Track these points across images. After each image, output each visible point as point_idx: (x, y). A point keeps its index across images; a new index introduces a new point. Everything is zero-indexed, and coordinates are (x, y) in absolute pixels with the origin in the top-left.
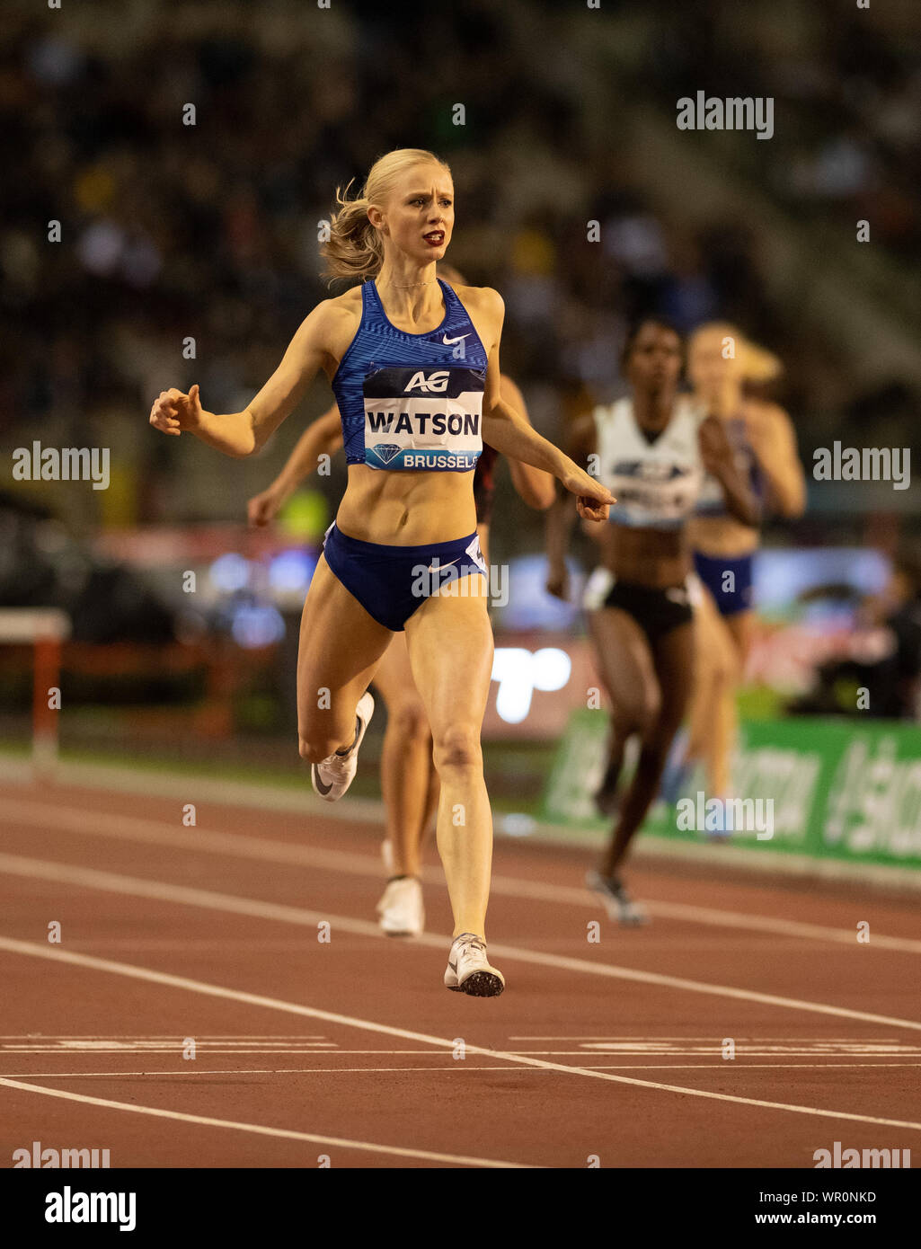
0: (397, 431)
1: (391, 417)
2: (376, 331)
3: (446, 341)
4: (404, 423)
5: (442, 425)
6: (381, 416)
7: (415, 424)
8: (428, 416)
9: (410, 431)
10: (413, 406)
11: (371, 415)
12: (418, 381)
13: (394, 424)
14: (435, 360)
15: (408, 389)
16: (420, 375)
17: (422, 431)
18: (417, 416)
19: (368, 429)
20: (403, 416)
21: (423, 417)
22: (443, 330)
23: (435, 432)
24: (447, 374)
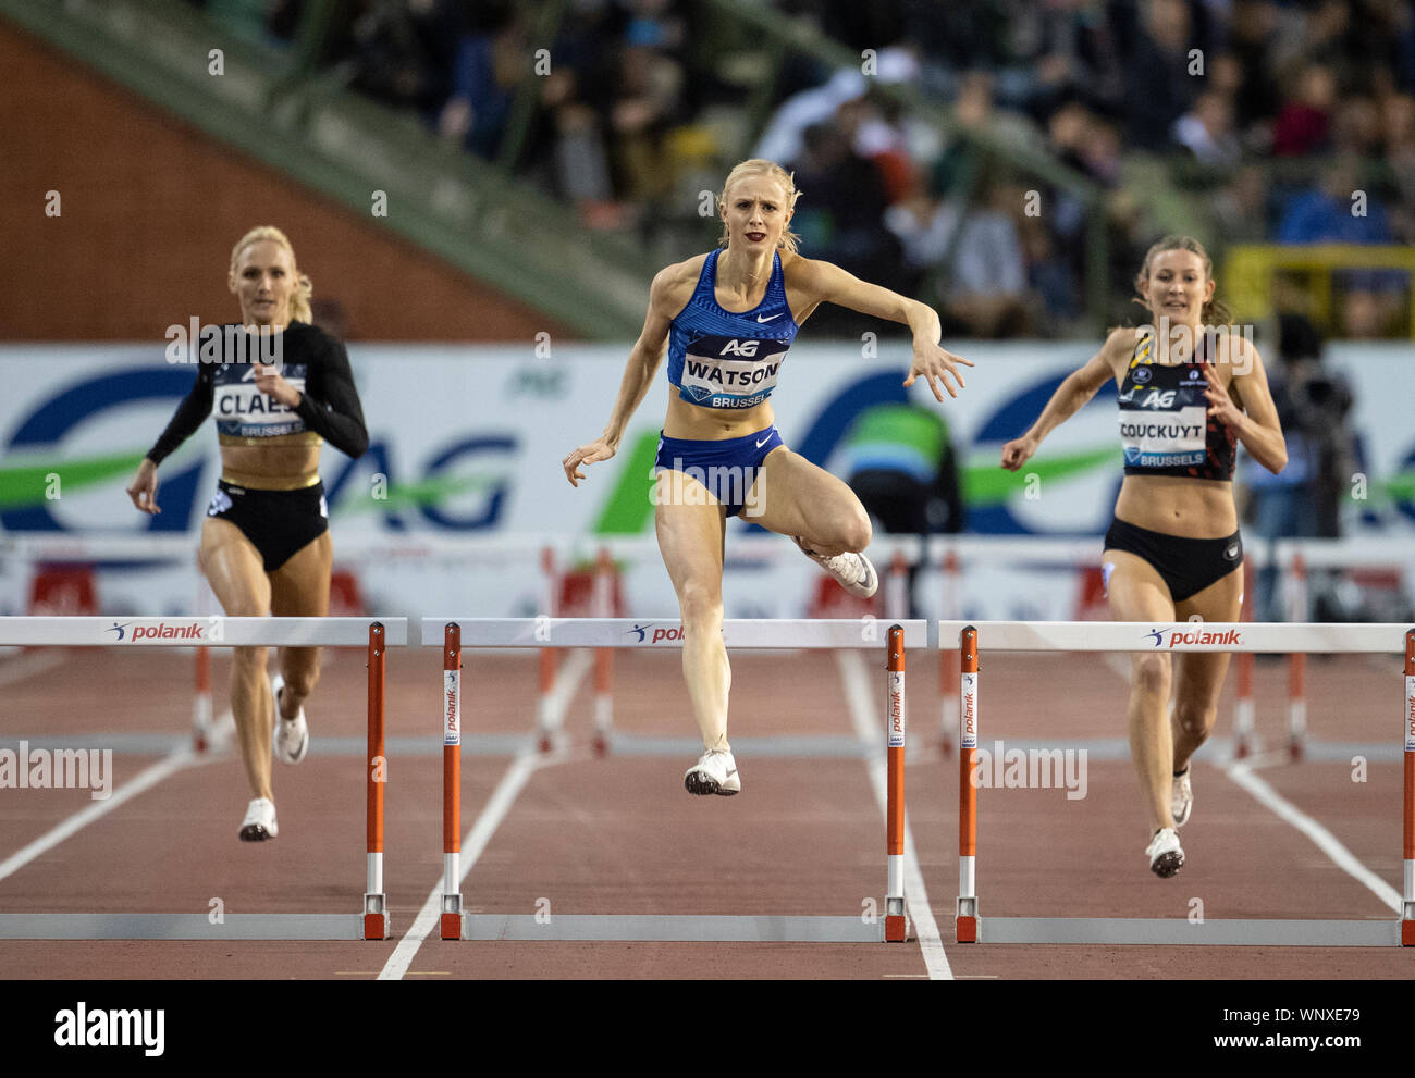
0: (710, 379)
1: (706, 368)
2: (703, 306)
3: (760, 320)
4: (717, 374)
5: (748, 380)
6: (698, 365)
7: (726, 378)
8: (737, 373)
9: (721, 382)
10: (726, 366)
11: (690, 363)
12: (732, 347)
13: (708, 373)
14: (748, 335)
15: (723, 353)
16: (735, 342)
17: (731, 382)
18: (728, 373)
19: (686, 370)
20: (716, 369)
21: (732, 374)
22: (759, 311)
23: (741, 383)
24: (757, 343)
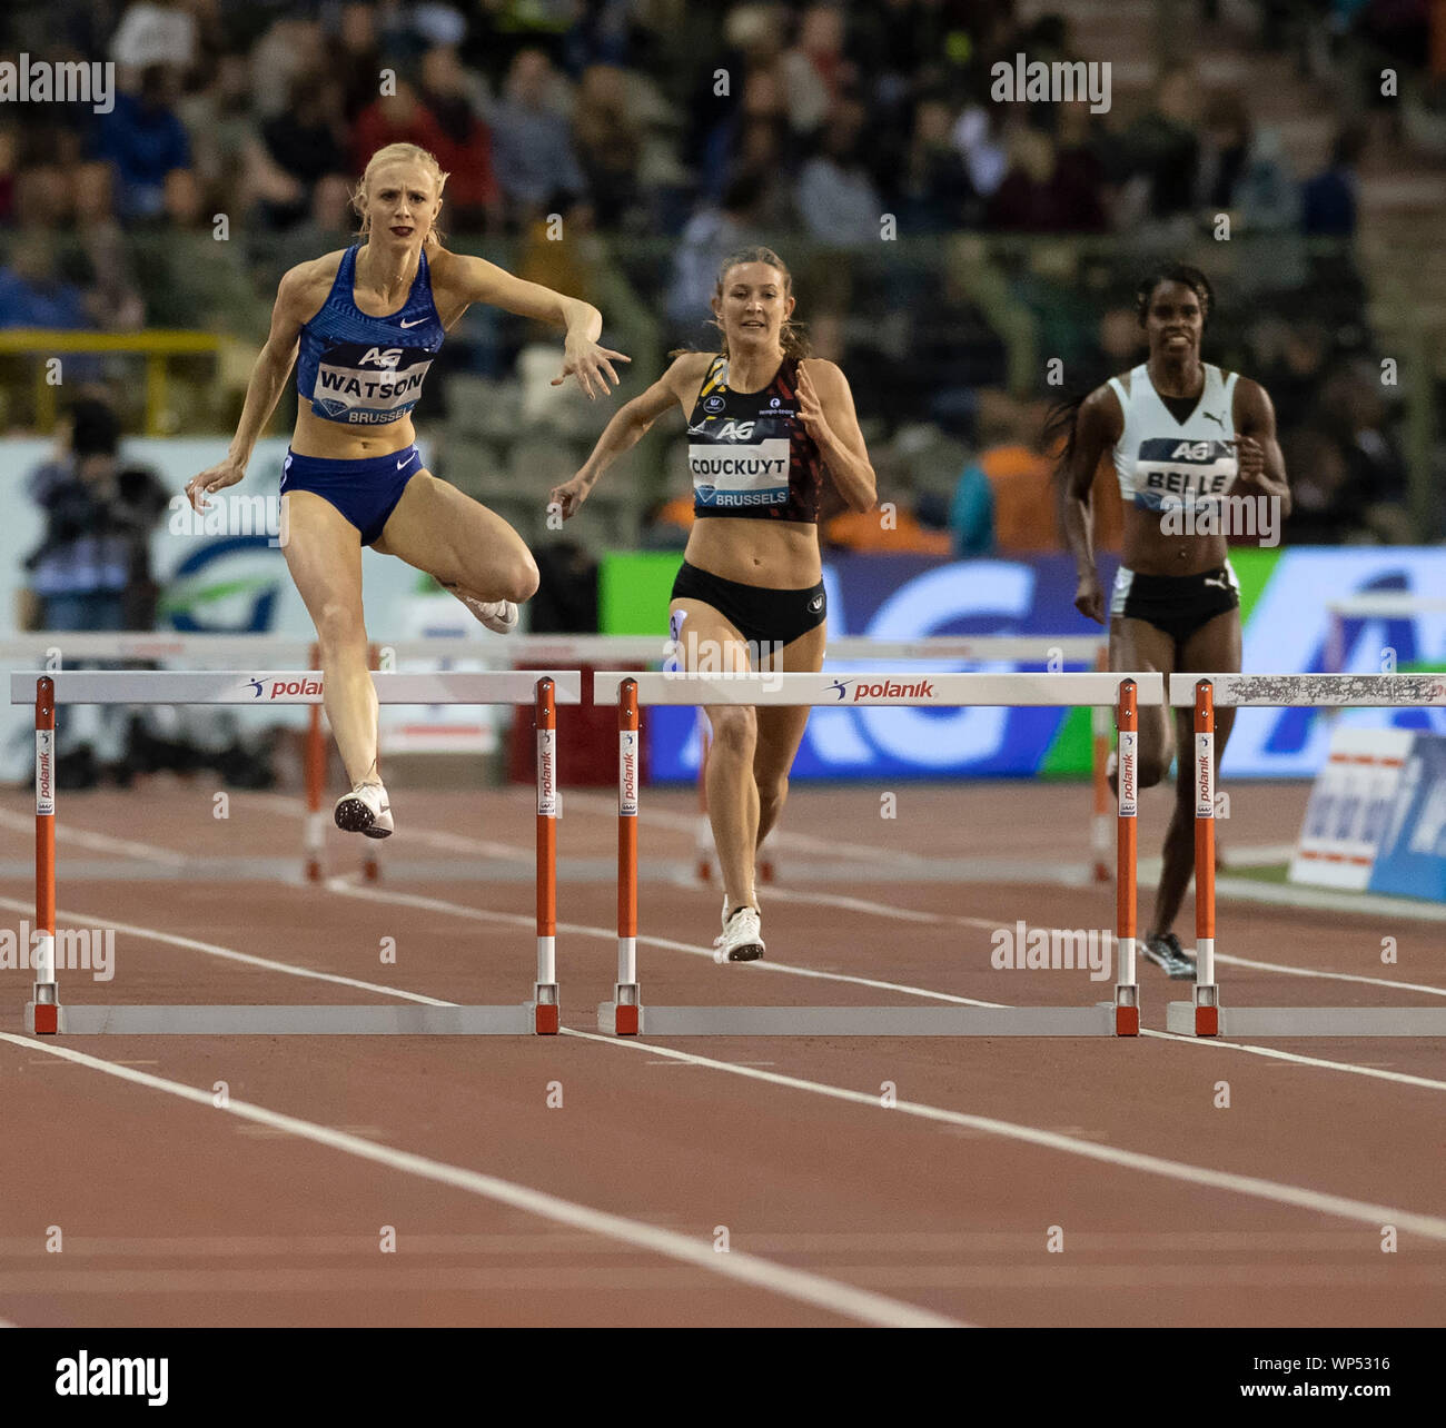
0: (347, 391)
1: (342, 379)
2: (340, 309)
3: (404, 325)
4: (354, 386)
5: (390, 393)
6: (333, 376)
7: (364, 390)
8: (377, 385)
9: (359, 394)
10: (363, 377)
11: (324, 374)
12: (372, 356)
13: (345, 384)
14: (390, 341)
15: (362, 362)
16: (375, 350)
17: (370, 395)
18: (367, 384)
19: (319, 382)
20: (353, 380)
21: (372, 386)
22: (403, 314)
23: (381, 396)
24: (400, 351)
